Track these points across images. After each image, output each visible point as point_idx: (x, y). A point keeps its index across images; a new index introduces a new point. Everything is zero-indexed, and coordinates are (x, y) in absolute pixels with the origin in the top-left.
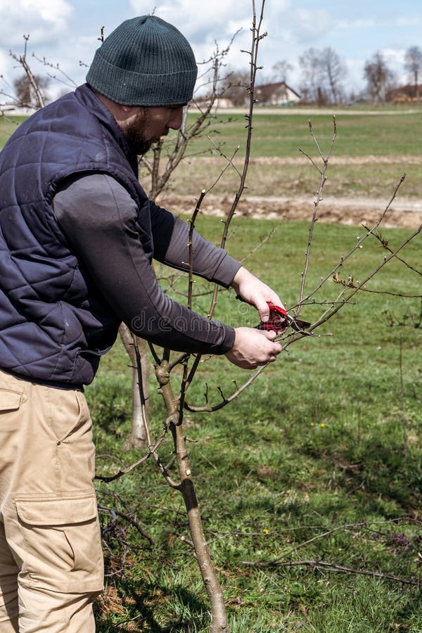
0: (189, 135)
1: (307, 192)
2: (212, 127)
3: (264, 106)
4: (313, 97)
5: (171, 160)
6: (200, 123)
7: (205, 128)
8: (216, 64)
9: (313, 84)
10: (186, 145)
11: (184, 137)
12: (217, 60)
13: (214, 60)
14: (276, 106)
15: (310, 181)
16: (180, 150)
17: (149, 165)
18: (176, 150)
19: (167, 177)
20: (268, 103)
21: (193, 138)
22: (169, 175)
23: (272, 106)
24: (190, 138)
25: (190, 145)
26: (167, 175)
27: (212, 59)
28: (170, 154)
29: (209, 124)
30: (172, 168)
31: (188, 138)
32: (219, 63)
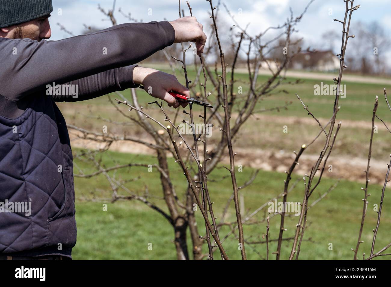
0: (260, 93)
1: (349, 153)
2: (281, 87)
3: (312, 71)
4: (358, 66)
5: (241, 115)
6: (270, 82)
7: (274, 87)
8: (289, 30)
9: (358, 54)
10: (255, 103)
11: (254, 94)
12: (290, 26)
13: (288, 26)
14: (323, 72)
15: (352, 144)
16: (249, 106)
17: (220, 118)
18: (246, 106)
19: (235, 130)
20: (315, 68)
21: (262, 96)
22: (238, 128)
23: (318, 72)
24: (260, 95)
25: (260, 102)
26: (236, 128)
27: (286, 25)
28: (240, 109)
29: (278, 84)
30: (241, 122)
31: (258, 96)
32: (292, 28)
